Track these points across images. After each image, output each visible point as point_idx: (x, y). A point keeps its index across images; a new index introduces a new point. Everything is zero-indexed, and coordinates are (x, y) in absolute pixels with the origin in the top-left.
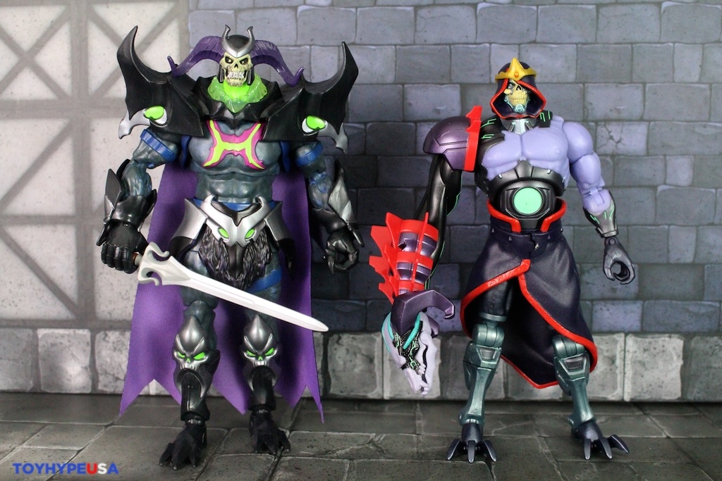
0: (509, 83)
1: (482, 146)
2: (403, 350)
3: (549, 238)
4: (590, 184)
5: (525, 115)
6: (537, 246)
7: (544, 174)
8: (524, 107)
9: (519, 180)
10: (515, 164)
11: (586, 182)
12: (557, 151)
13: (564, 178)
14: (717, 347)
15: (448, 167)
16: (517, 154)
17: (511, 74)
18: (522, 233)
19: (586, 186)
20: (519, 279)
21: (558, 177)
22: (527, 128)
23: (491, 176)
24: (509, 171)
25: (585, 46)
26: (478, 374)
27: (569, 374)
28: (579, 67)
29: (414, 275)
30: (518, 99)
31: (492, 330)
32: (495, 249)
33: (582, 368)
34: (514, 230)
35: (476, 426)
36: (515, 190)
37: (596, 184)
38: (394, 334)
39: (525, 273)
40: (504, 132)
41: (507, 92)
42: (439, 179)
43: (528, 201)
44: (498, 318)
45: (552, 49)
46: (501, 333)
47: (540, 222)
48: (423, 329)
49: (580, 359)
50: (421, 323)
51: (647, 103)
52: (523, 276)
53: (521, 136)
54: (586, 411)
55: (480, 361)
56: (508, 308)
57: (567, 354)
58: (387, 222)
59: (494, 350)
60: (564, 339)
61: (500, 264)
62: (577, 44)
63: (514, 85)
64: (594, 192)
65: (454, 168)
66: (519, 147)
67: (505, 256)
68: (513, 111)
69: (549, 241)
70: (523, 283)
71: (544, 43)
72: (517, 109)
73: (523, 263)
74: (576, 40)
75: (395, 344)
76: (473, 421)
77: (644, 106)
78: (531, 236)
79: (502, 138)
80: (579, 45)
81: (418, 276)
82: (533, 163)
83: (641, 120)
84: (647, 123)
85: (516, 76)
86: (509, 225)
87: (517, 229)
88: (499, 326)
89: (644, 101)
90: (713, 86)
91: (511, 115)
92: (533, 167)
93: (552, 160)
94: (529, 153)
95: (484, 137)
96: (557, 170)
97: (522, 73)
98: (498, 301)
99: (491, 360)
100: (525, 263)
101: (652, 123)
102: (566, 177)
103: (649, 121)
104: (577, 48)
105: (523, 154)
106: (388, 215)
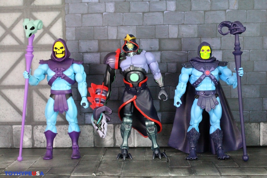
0: (127, 42)
1: (120, 61)
2: (97, 125)
3: (141, 88)
4: (155, 71)
5: (132, 51)
6: (138, 91)
7: (139, 69)
8: (132, 49)
9: (131, 71)
10: (129, 66)
11: (153, 71)
12: (142, 62)
13: (146, 70)
14: (249, 127)
15: (111, 69)
16: (130, 63)
17: (127, 39)
18: (133, 87)
19: (154, 72)
20: (134, 101)
21: (144, 70)
22: (133, 55)
23: (123, 70)
24: (128, 69)
25: (201, 25)
26: (125, 133)
27: (149, 132)
28: (198, 32)
29: (100, 102)
30: (130, 46)
31: (128, 119)
32: (126, 93)
33: (153, 131)
34: (130, 87)
35: (126, 149)
36: (130, 74)
37: (156, 71)
38: (94, 120)
39: (135, 100)
40: (126, 56)
41: (127, 44)
42: (108, 73)
43: (134, 77)
44: (130, 115)
45: (189, 26)
46: (131, 119)
47: (139, 84)
48: (103, 118)
49: (153, 128)
50: (102, 116)
51: (222, 44)
52: (135, 101)
53: (131, 58)
54: (156, 144)
55: (125, 129)
56: (132, 111)
57: (149, 126)
58: (91, 86)
59: (130, 125)
60: (148, 121)
61: (128, 97)
62: (198, 24)
63: (128, 42)
64: (157, 74)
65: (112, 68)
66: (130, 61)
67: (129, 95)
68: (129, 50)
69: (142, 90)
70: (135, 103)
71: (186, 24)
72: (130, 50)
73: (134, 97)
74: (197, 23)
75: (94, 123)
76: (125, 148)
77: (221, 45)
78: (136, 88)
79: (125, 58)
80: (199, 25)
81: (101, 102)
82: (135, 66)
83: (220, 50)
84: (222, 51)
85: (128, 40)
86: (129, 85)
87: (131, 86)
88: (130, 117)
89: (221, 43)
90: (244, 37)
91: (129, 51)
92: (135, 67)
93: (141, 65)
94: (134, 63)
95: (120, 58)
96: (143, 67)
97: (130, 38)
98: (129, 109)
99: (129, 128)
100: (135, 96)
101: (224, 51)
102: (147, 70)
103: (223, 50)
104: (198, 26)
105: (131, 63)
106: (92, 84)
